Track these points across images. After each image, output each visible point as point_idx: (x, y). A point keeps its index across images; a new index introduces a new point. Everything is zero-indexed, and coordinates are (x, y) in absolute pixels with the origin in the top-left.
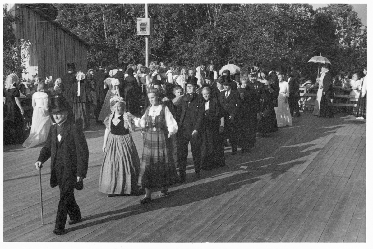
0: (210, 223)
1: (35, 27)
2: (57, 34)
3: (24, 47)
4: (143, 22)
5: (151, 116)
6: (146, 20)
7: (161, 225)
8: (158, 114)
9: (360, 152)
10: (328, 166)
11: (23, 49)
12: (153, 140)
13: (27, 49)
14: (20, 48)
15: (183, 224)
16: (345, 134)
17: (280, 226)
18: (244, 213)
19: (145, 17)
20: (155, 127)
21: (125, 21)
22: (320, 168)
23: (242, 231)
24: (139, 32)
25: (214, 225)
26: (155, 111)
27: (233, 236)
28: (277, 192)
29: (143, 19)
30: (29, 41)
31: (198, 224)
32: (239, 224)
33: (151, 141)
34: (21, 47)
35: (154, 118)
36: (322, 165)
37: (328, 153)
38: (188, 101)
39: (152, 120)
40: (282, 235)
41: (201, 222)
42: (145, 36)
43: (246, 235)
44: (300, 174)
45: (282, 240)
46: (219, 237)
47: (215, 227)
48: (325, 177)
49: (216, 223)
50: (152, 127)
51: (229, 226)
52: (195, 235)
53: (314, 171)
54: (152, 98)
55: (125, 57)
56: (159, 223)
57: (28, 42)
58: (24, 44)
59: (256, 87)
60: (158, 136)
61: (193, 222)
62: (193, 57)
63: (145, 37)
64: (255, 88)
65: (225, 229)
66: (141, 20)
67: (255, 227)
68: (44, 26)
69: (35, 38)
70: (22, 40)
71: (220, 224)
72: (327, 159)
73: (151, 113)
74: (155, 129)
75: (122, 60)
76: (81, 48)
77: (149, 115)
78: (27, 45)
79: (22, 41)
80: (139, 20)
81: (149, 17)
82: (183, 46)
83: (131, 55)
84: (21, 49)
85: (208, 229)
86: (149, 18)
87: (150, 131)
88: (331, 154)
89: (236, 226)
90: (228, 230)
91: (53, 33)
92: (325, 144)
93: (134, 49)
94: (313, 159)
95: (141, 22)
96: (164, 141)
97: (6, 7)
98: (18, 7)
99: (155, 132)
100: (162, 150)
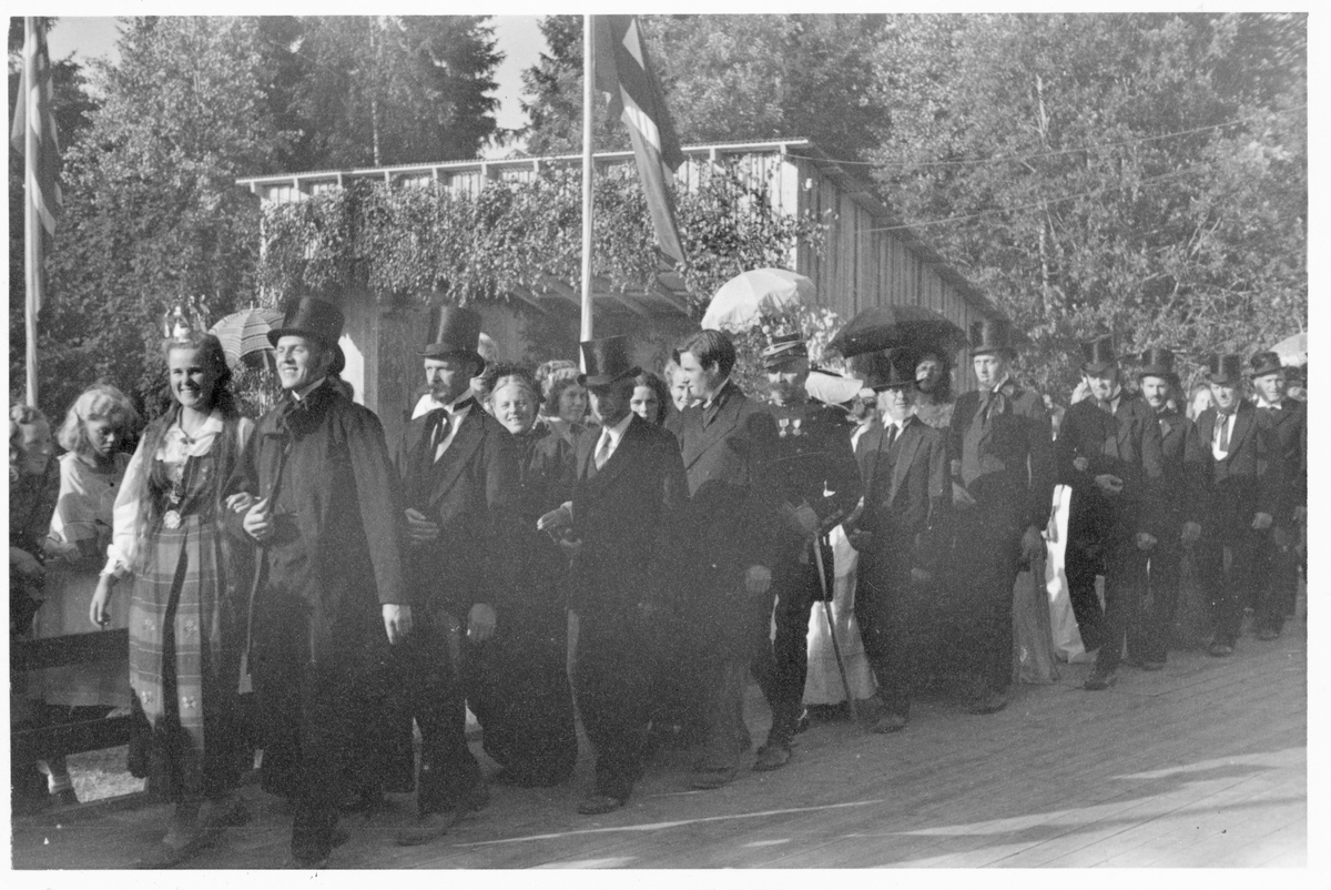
1: (855, 262)
8: (202, 452)
20: (178, 510)
26: (193, 441)
60: (184, 548)
69: (851, 300)
73: (169, 451)
74: (172, 519)
97: (766, 185)
98: (809, 184)
99: (173, 531)
100: (197, 616)
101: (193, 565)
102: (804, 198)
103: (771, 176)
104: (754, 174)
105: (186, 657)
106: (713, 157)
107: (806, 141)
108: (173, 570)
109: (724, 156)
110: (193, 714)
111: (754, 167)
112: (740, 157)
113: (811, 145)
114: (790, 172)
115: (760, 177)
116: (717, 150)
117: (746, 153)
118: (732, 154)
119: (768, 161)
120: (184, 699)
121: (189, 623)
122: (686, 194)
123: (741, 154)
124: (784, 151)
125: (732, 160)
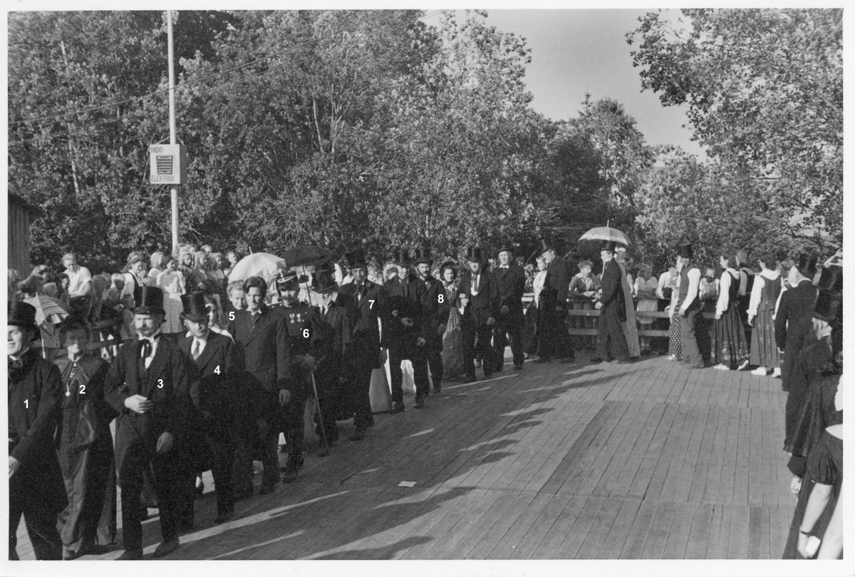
4: (164, 153)
6: (172, 149)
9: (664, 439)
10: (596, 472)
16: (629, 399)
19: (169, 143)
21: (121, 151)
22: (578, 478)
24: (156, 178)
28: (483, 539)
29: (164, 146)
36: (582, 472)
37: (595, 442)
42: (169, 187)
44: (535, 495)
48: (592, 498)
53: (565, 484)
55: (125, 235)
59: (295, 318)
62: (286, 230)
63: (170, 189)
64: (292, 322)
66: (160, 150)
72: (592, 458)
75: (118, 242)
76: (16, 214)
80: (155, 150)
81: (178, 142)
82: (261, 205)
83: (140, 230)
86: (178, 145)
88: (602, 443)
92: (587, 423)
93: (145, 214)
94: (562, 458)
95: (159, 154)
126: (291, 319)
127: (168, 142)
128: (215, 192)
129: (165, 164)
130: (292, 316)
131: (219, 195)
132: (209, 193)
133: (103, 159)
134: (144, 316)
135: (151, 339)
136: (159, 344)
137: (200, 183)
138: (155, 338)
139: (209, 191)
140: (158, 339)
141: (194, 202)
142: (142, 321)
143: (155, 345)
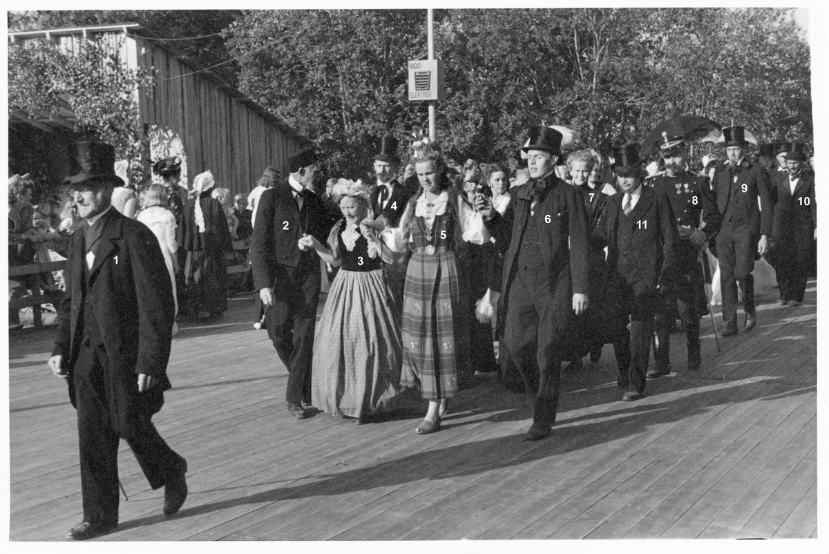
0: (576, 491)
1: (183, 97)
2: (231, 113)
3: (157, 141)
4: (422, 69)
5: (422, 217)
6: (430, 65)
7: (444, 494)
8: (441, 212)
11: (155, 146)
12: (426, 277)
13: (163, 147)
14: (149, 146)
15: (503, 492)
17: (773, 497)
18: (671, 468)
20: (433, 245)
23: (663, 509)
24: (414, 94)
25: (585, 495)
26: (433, 205)
27: (639, 521)
29: (422, 62)
30: (170, 129)
31: (541, 495)
32: (657, 493)
33: (423, 280)
34: (151, 144)
35: (430, 223)
38: (529, 198)
39: (425, 227)
40: (781, 521)
41: (551, 490)
42: (425, 104)
43: (677, 517)
45: (780, 532)
46: (600, 523)
47: (591, 500)
49: (591, 492)
50: (425, 244)
51: (629, 498)
52: (535, 518)
54: (427, 174)
56: (439, 489)
57: (166, 131)
58: (157, 137)
59: (682, 188)
60: (440, 265)
61: (528, 489)
64: (679, 192)
65: (618, 505)
66: (418, 66)
67: (701, 500)
68: (202, 96)
69: (181, 121)
70: (154, 127)
71: (605, 494)
73: (421, 210)
74: (430, 250)
76: (287, 144)
77: (418, 214)
78: (165, 138)
79: (152, 130)
80: (413, 66)
81: (435, 58)
84: (151, 147)
85: (571, 504)
86: (436, 61)
87: (418, 255)
89: (648, 498)
90: (626, 507)
91: (223, 110)
95: (418, 70)
96: (454, 277)
97: (118, 52)
98: (143, 51)
99: (432, 256)
100: (449, 300)
101: (445, 274)
102: (140, 59)
103: (120, 46)
104: (111, 45)
105: (445, 322)
106: (85, 35)
107: (137, 25)
108: (434, 277)
109: (92, 35)
110: (450, 352)
111: (111, 40)
112: (102, 34)
113: (141, 27)
114: (131, 44)
115: (115, 47)
116: (87, 31)
117: (105, 32)
118: (96, 32)
119: (118, 36)
120: (445, 344)
121: (446, 304)
122: (72, 58)
123: (102, 33)
124: (125, 30)
125: (97, 36)
126: (677, 190)
127: (426, 58)
128: (476, 123)
129: (423, 80)
130: (678, 186)
131: (480, 124)
132: (470, 125)
133: (370, 96)
134: (384, 163)
135: (387, 184)
136: (394, 188)
137: (461, 115)
138: (391, 184)
139: (470, 122)
140: (393, 185)
141: (455, 134)
142: (382, 167)
143: (391, 190)
